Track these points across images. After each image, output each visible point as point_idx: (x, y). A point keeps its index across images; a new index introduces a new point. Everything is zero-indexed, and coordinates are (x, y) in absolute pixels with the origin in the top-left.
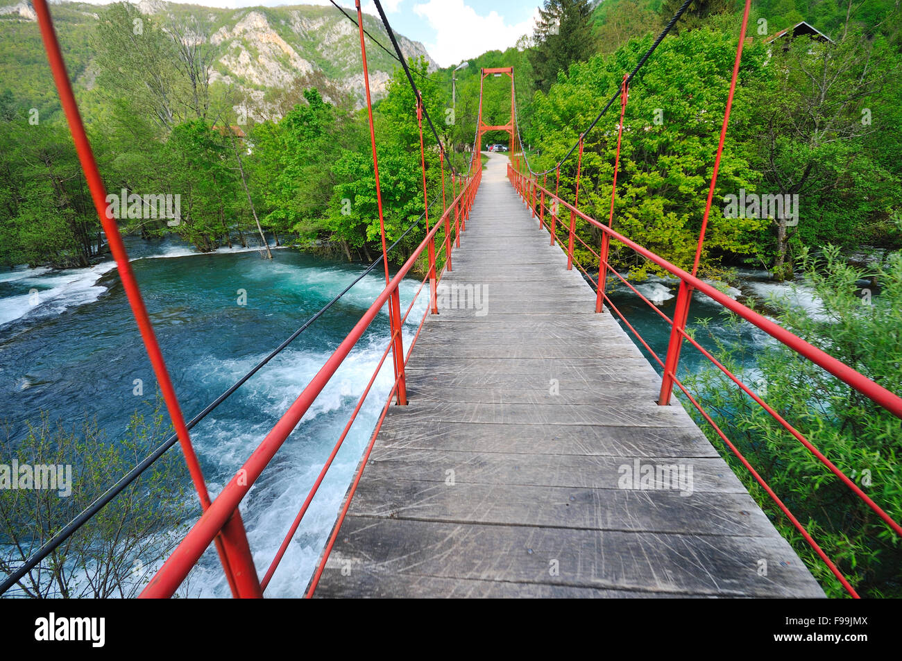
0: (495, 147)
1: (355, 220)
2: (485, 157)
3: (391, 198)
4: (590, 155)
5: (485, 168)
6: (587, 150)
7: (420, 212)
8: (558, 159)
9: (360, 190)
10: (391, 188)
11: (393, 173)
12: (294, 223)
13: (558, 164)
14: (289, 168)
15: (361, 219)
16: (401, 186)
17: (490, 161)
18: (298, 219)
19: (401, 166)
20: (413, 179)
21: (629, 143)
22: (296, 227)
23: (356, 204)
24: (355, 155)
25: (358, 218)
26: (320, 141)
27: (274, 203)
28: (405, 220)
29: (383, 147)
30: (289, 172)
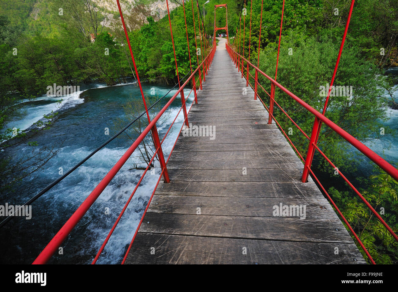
0: (222, 35)
1: (171, 68)
2: (218, 40)
3: (183, 59)
4: (253, 37)
5: (218, 45)
6: (252, 36)
7: (194, 64)
8: (242, 40)
9: (172, 56)
10: (183, 55)
11: (184, 49)
12: (146, 71)
13: (242, 42)
14: (144, 50)
15: (173, 68)
16: (187, 54)
17: (220, 42)
18: (148, 70)
19: (186, 46)
20: (191, 51)
21: (266, 32)
22: (148, 73)
23: (171, 62)
24: (169, 43)
25: (172, 67)
26: (155, 38)
27: (139, 64)
28: (189, 67)
29: (179, 39)
30: (144, 51)
